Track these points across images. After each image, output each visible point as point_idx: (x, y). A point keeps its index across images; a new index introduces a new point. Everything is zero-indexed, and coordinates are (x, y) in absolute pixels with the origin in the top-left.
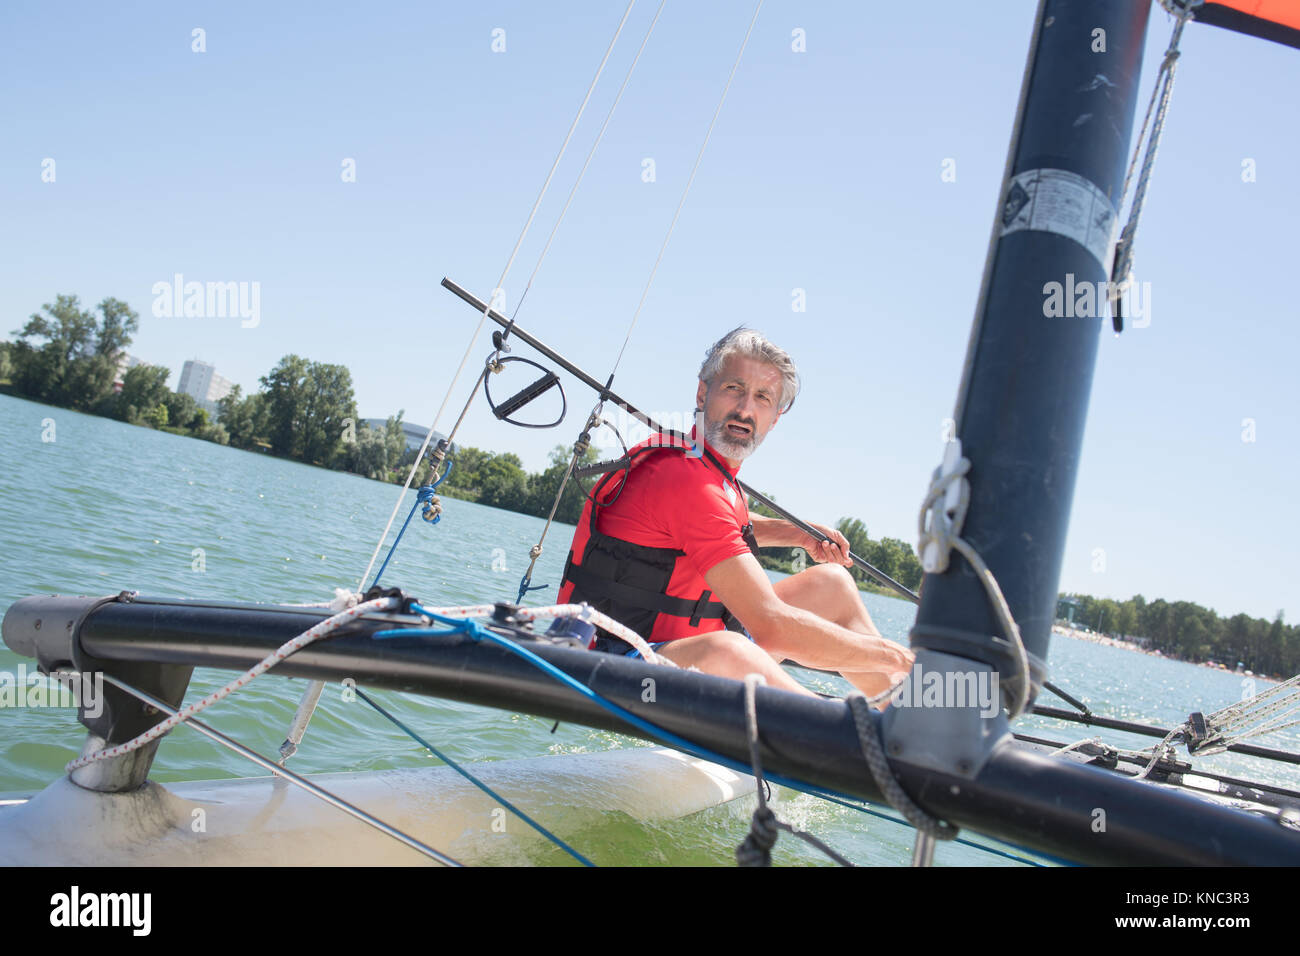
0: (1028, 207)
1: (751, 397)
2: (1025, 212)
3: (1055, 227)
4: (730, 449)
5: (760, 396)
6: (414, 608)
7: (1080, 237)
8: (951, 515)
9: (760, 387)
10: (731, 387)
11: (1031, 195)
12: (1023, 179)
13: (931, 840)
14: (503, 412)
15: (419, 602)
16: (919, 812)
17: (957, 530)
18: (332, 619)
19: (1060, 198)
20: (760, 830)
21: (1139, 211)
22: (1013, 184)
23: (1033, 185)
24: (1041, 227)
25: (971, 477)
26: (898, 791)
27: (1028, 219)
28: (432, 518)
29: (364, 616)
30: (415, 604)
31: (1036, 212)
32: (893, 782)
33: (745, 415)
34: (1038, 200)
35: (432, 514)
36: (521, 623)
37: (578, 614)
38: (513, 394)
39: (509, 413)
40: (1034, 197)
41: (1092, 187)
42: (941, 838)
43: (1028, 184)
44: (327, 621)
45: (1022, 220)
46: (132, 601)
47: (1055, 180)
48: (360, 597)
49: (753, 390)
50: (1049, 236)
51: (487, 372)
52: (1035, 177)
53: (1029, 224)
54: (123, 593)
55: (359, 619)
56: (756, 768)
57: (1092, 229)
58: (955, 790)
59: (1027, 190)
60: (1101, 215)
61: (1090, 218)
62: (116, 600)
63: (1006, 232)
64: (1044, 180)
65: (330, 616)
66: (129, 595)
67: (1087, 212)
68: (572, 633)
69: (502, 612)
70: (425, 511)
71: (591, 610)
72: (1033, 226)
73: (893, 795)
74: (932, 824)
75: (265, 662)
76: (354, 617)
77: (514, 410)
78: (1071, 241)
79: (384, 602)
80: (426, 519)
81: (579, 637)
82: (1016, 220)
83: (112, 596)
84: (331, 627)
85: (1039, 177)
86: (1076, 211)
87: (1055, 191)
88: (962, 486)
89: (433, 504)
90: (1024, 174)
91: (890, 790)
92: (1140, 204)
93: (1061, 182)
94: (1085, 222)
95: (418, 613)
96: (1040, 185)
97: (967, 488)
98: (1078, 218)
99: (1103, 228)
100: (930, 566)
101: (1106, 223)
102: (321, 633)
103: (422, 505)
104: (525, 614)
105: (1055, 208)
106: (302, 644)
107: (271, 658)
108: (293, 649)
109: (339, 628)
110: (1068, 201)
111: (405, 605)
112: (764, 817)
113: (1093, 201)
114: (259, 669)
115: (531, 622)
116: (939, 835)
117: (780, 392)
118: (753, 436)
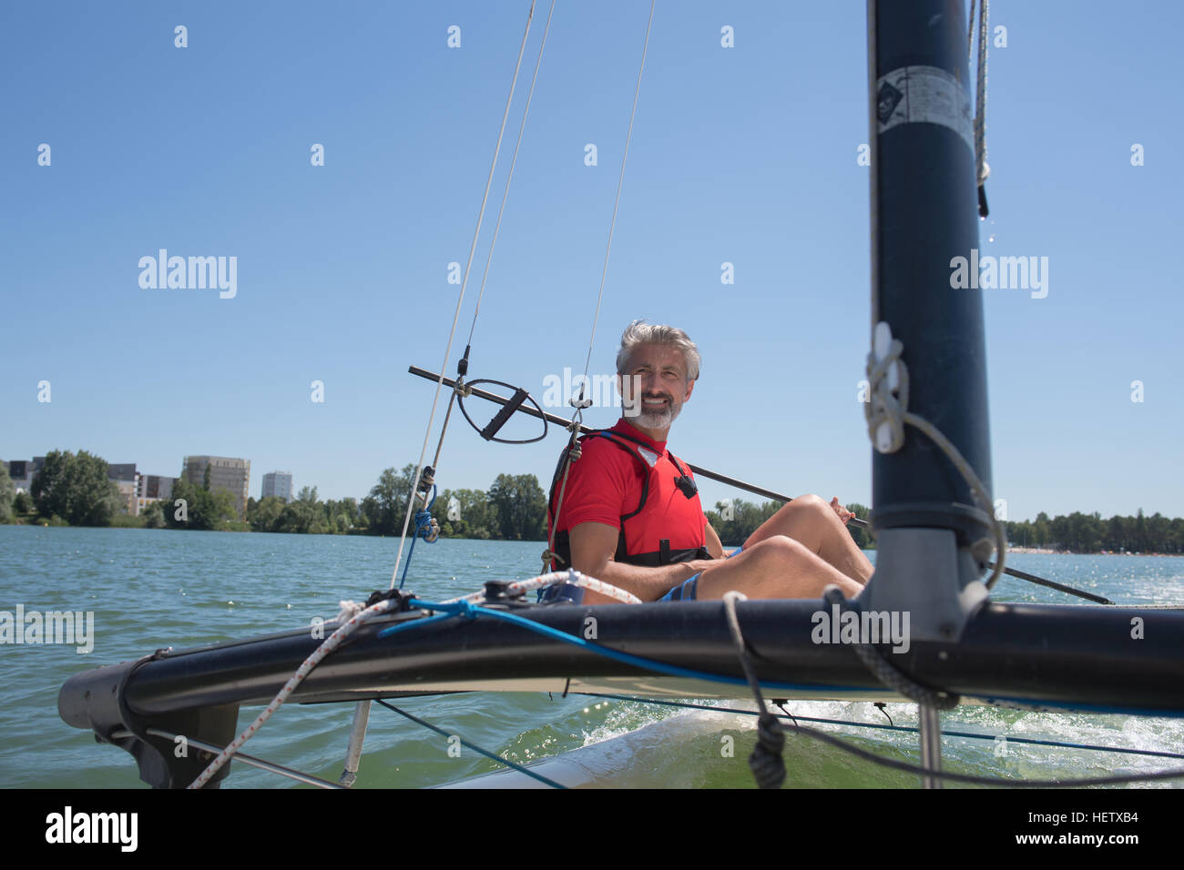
0: (903, 103)
1: (658, 375)
2: (901, 107)
3: (933, 118)
4: (650, 419)
5: (667, 372)
6: (413, 604)
7: (955, 126)
8: (896, 395)
9: (664, 365)
10: (640, 371)
11: (903, 91)
12: (892, 78)
13: (933, 713)
15: (417, 597)
16: (913, 686)
17: (905, 407)
18: (338, 631)
19: (931, 91)
20: (767, 736)
21: (983, 105)
22: (881, 84)
23: (903, 82)
24: (920, 119)
25: (906, 357)
26: (888, 669)
27: (905, 113)
29: (368, 622)
30: (412, 601)
31: (911, 106)
32: (881, 662)
34: (910, 95)
36: (513, 597)
37: (567, 579)
40: (907, 94)
41: (954, 80)
42: (942, 708)
43: (898, 82)
44: (333, 634)
45: (899, 114)
46: (166, 656)
47: (922, 76)
48: (363, 605)
50: (929, 126)
52: (904, 75)
53: (908, 117)
54: (158, 652)
55: (362, 625)
56: (750, 678)
58: (943, 655)
59: (899, 87)
61: (959, 108)
62: (153, 659)
63: (884, 128)
64: (912, 76)
65: (338, 628)
66: (163, 652)
67: (955, 103)
68: (563, 598)
69: (493, 590)
71: (578, 574)
72: (912, 119)
73: (884, 674)
74: (929, 695)
75: (287, 686)
76: (357, 624)
78: (946, 129)
79: (384, 604)
81: (571, 600)
82: (893, 116)
83: (148, 656)
84: (338, 640)
85: (907, 74)
86: (946, 102)
87: (925, 85)
88: (899, 366)
90: (891, 74)
91: (880, 670)
92: (983, 100)
93: (929, 77)
94: (955, 112)
95: (418, 607)
96: (910, 82)
97: (904, 368)
98: (949, 109)
100: (885, 446)
102: (330, 648)
104: (515, 588)
105: (928, 101)
106: (316, 661)
107: (293, 680)
108: (309, 668)
109: (345, 638)
110: (938, 94)
111: (403, 603)
112: (768, 722)
114: (283, 694)
115: (523, 594)
116: (939, 705)
117: (685, 366)
118: (670, 405)
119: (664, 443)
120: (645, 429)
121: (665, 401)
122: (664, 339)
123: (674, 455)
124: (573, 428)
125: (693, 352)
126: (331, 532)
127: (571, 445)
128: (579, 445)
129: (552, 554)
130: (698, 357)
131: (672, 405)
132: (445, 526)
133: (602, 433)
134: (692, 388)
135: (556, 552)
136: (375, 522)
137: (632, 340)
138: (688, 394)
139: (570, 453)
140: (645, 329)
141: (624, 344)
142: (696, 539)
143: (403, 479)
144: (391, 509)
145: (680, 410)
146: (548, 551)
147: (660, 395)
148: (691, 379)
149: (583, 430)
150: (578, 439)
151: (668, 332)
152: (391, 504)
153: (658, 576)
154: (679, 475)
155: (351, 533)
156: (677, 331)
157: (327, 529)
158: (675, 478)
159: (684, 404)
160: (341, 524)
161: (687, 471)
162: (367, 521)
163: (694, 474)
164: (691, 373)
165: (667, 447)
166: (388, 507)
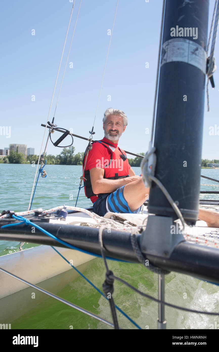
0: (166, 55)
1: (114, 125)
2: (165, 57)
3: (175, 59)
4: (112, 138)
5: (117, 123)
7: (185, 60)
9: (117, 121)
10: (109, 123)
14: (56, 144)
19: (176, 49)
22: (162, 48)
23: (167, 47)
24: (171, 60)
28: (44, 176)
31: (168, 56)
33: (114, 129)
34: (168, 51)
35: (44, 175)
38: (58, 139)
39: (58, 144)
40: (167, 51)
41: (188, 41)
43: (165, 47)
45: (165, 60)
49: (115, 123)
50: (173, 63)
51: (50, 134)
52: (167, 44)
57: (190, 56)
59: (166, 49)
60: (194, 50)
61: (188, 52)
63: (161, 66)
64: (170, 43)
67: (187, 50)
70: (42, 175)
72: (168, 61)
77: (59, 143)
78: (182, 63)
80: (43, 177)
85: (168, 43)
86: (182, 51)
87: (174, 47)
89: (44, 173)
90: (164, 44)
93: (176, 43)
94: (186, 54)
96: (169, 46)
98: (183, 54)
99: (196, 54)
101: (197, 52)
103: (40, 174)
105: (174, 52)
110: (178, 49)
111: (11, 215)
113: (189, 46)
117: (123, 121)
118: (118, 134)
119: (117, 144)
120: (111, 141)
121: (117, 132)
122: (117, 113)
123: (120, 148)
124: (90, 140)
125: (125, 117)
126: (51, 164)
127: (89, 145)
128: (91, 145)
129: (83, 177)
130: (127, 119)
131: (119, 133)
132: (80, 162)
133: (99, 142)
134: (125, 128)
135: (85, 177)
136: (62, 161)
137: (107, 114)
138: (124, 130)
139: (89, 148)
140: (111, 111)
141: (105, 115)
142: (126, 173)
143: (69, 150)
144: (66, 158)
145: (121, 135)
146: (82, 176)
147: (115, 131)
148: (125, 126)
149: (93, 141)
150: (91, 144)
151: (118, 111)
152: (66, 157)
153: (116, 182)
154: (121, 154)
155: (56, 164)
156: (121, 111)
157: (50, 163)
158: (120, 155)
159: (123, 133)
160: (53, 162)
161: (124, 153)
162: (59, 161)
163: (126, 153)
164: (125, 124)
165: (118, 146)
166: (65, 157)
